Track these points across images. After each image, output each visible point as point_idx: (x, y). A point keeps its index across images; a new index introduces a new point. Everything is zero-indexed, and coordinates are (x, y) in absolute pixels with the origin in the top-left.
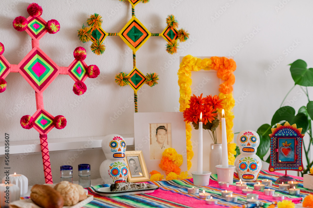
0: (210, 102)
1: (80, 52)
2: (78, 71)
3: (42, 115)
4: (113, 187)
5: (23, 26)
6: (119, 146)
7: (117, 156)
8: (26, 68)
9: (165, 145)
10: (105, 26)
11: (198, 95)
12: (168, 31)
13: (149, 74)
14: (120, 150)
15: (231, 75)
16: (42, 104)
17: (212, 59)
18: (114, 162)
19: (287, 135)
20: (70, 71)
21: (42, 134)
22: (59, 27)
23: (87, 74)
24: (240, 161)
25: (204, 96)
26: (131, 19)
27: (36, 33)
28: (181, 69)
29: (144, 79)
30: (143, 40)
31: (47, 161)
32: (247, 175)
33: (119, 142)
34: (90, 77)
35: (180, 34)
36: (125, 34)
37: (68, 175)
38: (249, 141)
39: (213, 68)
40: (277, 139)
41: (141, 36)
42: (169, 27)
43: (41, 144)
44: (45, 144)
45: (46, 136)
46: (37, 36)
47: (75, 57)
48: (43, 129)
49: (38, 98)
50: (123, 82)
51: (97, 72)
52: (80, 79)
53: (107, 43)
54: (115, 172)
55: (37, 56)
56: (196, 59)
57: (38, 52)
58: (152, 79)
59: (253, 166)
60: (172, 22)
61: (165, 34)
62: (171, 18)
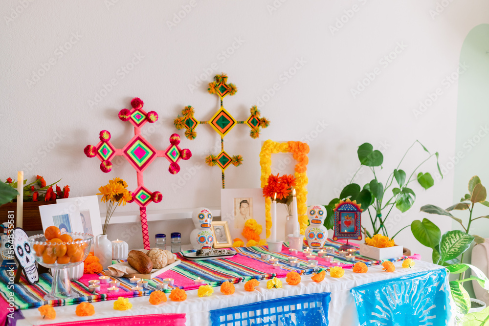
0: (285, 181)
1: (175, 138)
2: (174, 154)
3: (142, 191)
4: (199, 253)
5: (127, 117)
6: (206, 218)
7: (204, 226)
8: (129, 152)
9: (248, 216)
10: (197, 116)
11: (275, 175)
12: (252, 119)
13: (235, 156)
14: (206, 221)
15: (305, 157)
16: (142, 182)
17: (289, 143)
18: (201, 231)
19: (348, 210)
20: (166, 154)
21: (142, 206)
22: (157, 117)
23: (181, 156)
24: (309, 231)
25: (280, 176)
26: (220, 109)
27: (138, 123)
28: (262, 152)
29: (230, 160)
30: (230, 127)
31: (145, 229)
32: (314, 243)
33: (206, 214)
34: (183, 159)
35: (262, 122)
36: (214, 122)
37: (162, 241)
38: (317, 214)
39: (290, 151)
40: (340, 213)
41: (228, 124)
42: (253, 116)
43: (141, 216)
44: (144, 215)
45: (145, 209)
46: (138, 125)
47: (171, 142)
48: (143, 202)
49: (139, 177)
50: (212, 163)
51: (189, 155)
52: (175, 161)
53: (199, 130)
54: (202, 239)
55: (138, 142)
56: (275, 144)
57: (139, 138)
58: (237, 160)
59: (320, 236)
60: (255, 112)
61: (250, 122)
62: (254, 108)
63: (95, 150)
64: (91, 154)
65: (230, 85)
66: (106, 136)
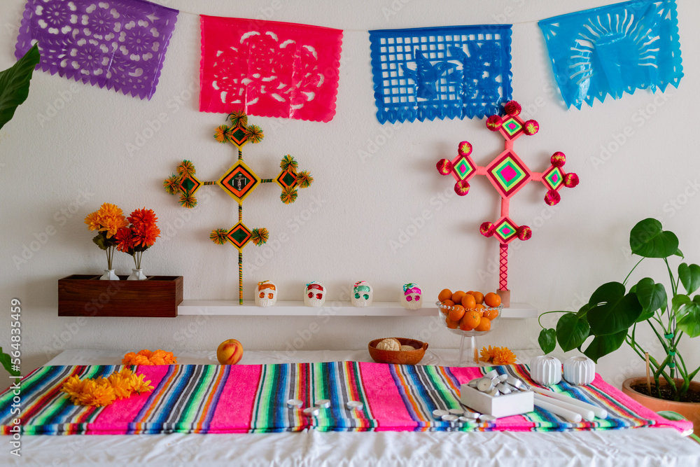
1: (558, 158)
2: (554, 178)
3: (505, 223)
5: (496, 126)
8: (494, 172)
16: (507, 211)
20: (544, 178)
21: (503, 243)
22: (538, 129)
23: (564, 182)
27: (511, 134)
31: (504, 272)
34: (566, 186)
43: (500, 254)
44: (504, 255)
45: (506, 246)
46: (511, 137)
47: (552, 162)
48: (505, 238)
49: (504, 204)
51: (575, 181)
52: (554, 188)
55: (508, 159)
57: (510, 155)
63: (451, 167)
64: (445, 171)
66: (466, 149)
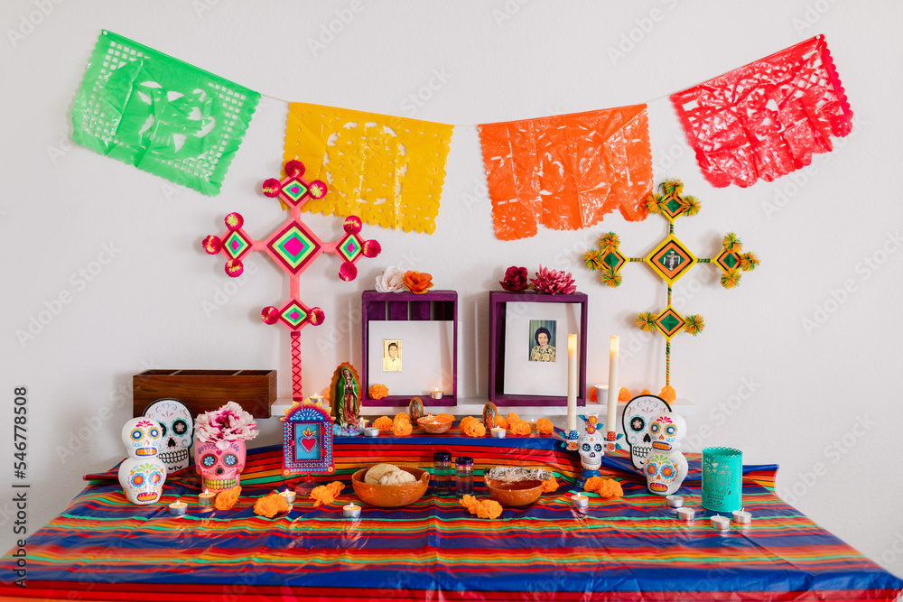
12: (725, 255)
13: (690, 316)
26: (667, 238)
29: (681, 323)
30: (685, 268)
35: (745, 260)
36: (655, 259)
42: (728, 250)
50: (648, 326)
60: (732, 244)
62: (730, 237)
65: (687, 199)
